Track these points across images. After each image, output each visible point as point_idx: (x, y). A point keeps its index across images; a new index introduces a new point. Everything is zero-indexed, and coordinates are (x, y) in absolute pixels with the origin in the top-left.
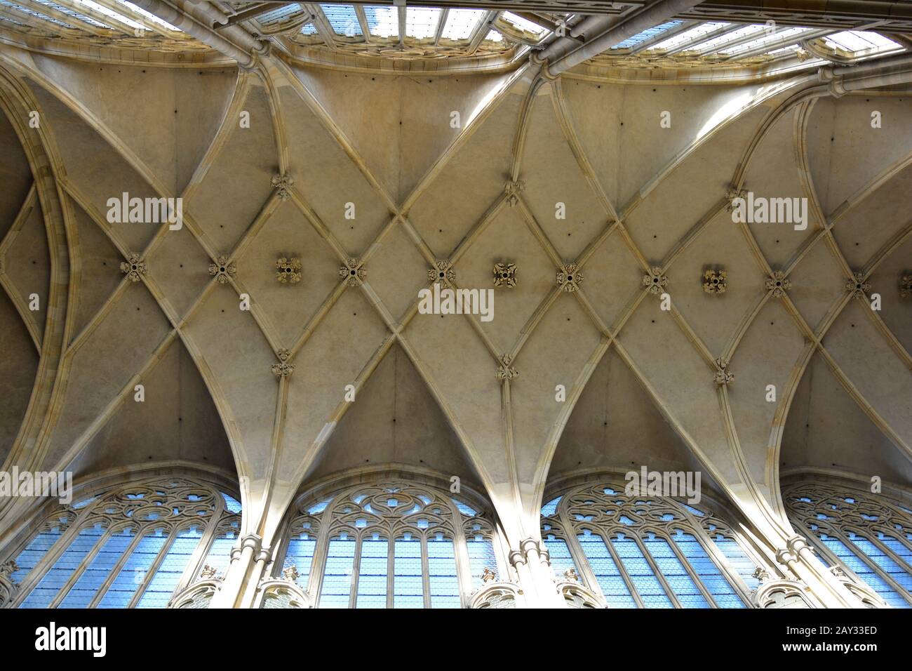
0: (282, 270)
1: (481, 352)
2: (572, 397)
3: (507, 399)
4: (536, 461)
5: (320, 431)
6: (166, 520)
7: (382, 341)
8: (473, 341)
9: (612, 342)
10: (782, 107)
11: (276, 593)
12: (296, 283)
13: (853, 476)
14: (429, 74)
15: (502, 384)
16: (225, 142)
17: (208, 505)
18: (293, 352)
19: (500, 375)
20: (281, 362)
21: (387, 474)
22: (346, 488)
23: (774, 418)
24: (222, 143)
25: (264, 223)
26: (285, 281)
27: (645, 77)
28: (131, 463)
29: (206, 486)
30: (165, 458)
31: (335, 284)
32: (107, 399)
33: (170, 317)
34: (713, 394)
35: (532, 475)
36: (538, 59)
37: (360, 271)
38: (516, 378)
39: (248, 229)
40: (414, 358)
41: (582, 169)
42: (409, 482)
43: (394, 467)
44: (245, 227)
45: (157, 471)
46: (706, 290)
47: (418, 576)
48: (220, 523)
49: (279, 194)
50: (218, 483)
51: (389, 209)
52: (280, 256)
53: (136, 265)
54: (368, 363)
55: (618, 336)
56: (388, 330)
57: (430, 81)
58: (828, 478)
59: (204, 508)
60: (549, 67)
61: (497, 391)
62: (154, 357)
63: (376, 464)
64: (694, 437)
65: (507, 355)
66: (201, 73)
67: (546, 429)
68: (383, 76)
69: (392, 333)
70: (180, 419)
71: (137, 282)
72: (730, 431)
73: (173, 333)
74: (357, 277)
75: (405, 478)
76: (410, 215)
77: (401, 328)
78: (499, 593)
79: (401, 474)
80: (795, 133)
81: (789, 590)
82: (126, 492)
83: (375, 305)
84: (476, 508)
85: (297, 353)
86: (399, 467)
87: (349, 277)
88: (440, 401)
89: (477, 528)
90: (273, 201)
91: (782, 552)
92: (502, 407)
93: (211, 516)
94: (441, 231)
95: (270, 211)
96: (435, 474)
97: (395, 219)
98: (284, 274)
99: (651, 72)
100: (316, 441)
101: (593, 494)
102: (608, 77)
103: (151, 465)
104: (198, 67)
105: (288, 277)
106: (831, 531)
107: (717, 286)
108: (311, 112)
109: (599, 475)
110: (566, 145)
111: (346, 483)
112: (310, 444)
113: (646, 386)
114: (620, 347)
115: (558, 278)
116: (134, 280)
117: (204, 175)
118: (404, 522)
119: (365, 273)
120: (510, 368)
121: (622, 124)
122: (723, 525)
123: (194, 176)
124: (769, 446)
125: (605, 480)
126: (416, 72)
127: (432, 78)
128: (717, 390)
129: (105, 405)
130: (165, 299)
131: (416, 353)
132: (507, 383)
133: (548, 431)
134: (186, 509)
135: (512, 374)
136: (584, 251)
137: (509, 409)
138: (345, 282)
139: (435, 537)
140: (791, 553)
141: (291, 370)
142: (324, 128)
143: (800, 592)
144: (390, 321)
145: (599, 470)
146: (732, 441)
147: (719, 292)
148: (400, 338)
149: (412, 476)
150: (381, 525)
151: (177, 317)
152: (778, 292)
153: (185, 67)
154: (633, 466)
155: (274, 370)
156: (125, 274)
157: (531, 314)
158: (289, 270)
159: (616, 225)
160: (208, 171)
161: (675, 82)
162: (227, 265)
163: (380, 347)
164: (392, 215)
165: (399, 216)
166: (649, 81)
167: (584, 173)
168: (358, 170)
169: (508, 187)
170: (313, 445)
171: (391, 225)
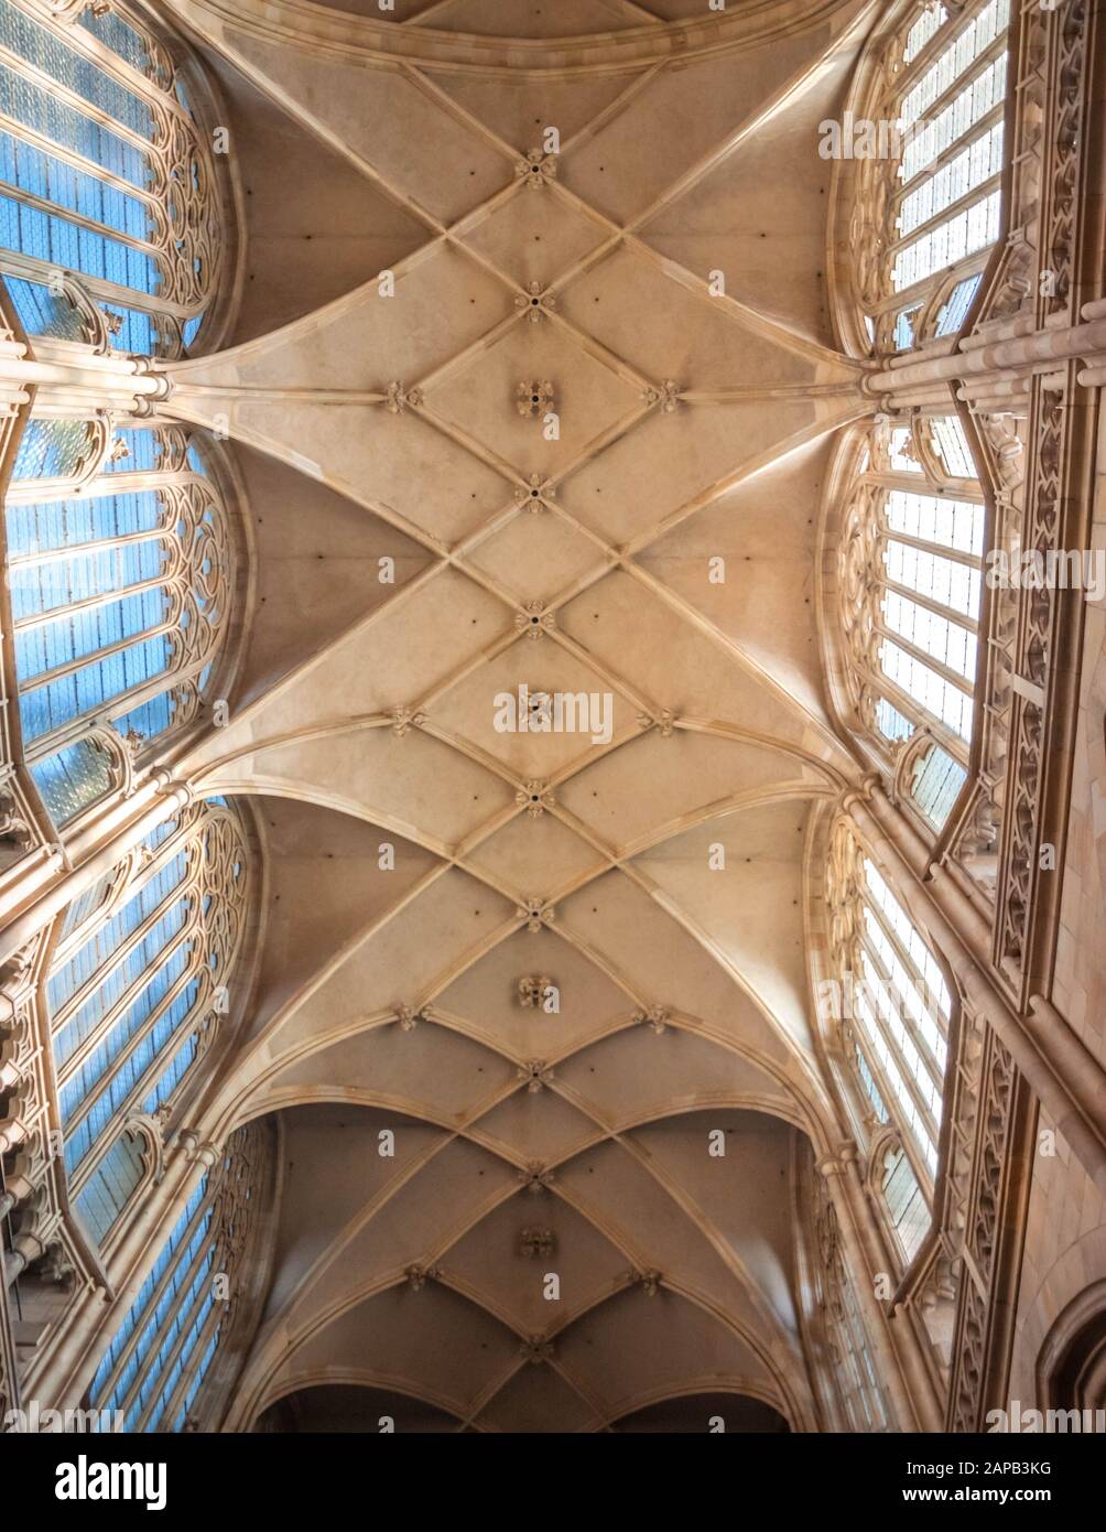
0: (535, 388)
1: (427, 680)
2: (373, 814)
3: (366, 724)
4: (283, 775)
5: (308, 456)
6: (169, 235)
7: (437, 536)
8: (442, 667)
9: (447, 861)
10: (788, 1082)
11: (95, 435)
12: (516, 411)
13: (278, 1192)
14: (817, 599)
15: (385, 713)
16: (726, 313)
17: (191, 294)
18: (420, 409)
19: (400, 712)
20: (405, 393)
21: (243, 550)
22: (221, 494)
23: (356, 1088)
24: (725, 310)
25: (605, 364)
26: (520, 393)
27: (813, 890)
28: (242, 167)
29: (213, 283)
30: (249, 216)
31: (517, 466)
32: (341, 130)
33: (464, 223)
34: (385, 1003)
35: (266, 772)
36: (871, 788)
37: (538, 503)
38: (395, 735)
39: (595, 340)
40: (416, 585)
41: (690, 813)
42: (232, 584)
43: (253, 560)
44: (597, 335)
45: (229, 203)
46: (523, 981)
47: (123, 633)
48: (171, 320)
49: (650, 391)
50: (219, 299)
51: (628, 544)
52: (556, 388)
53: (539, 172)
54: (406, 519)
55: (455, 867)
56: (453, 545)
57: (807, 601)
58: (274, 1158)
59: (186, 287)
60: (860, 802)
61: (373, 707)
62: (406, 201)
63: (256, 533)
64: (326, 985)
65: (427, 719)
66: (819, 275)
67: (325, 782)
68: (814, 535)
69: (450, 552)
70: (309, 237)
71: (514, 173)
72: (336, 1033)
73: (441, 228)
74: (528, 499)
75: (238, 578)
76: (620, 575)
77: (457, 563)
78: (114, 763)
79: (243, 571)
80: (747, 1093)
81: (151, 1158)
82: (201, 162)
83: (488, 525)
84: (207, 690)
85: (416, 414)
86: (253, 568)
87: (528, 488)
88: (358, 629)
89: (184, 699)
90: (639, 379)
91: (196, 1137)
92: (354, 718)
93: (178, 302)
94: (596, 616)
95: (623, 373)
96: (247, 622)
97: (614, 553)
98: (530, 393)
99: (819, 898)
100: (295, 453)
101: (234, 850)
102: (814, 842)
103: (238, 193)
104: (829, 271)
105: (524, 399)
106: (214, 1182)
107: (528, 994)
108: (773, 444)
109: (257, 852)
110: (725, 793)
111: (229, 494)
112: (291, 446)
113: (390, 912)
114: (440, 872)
115: (535, 782)
116: (517, 169)
117: (675, 278)
118: (187, 594)
119: (535, 511)
120: (408, 724)
121: (748, 860)
122: (210, 1037)
123: (672, 262)
124: (320, 1087)
125: (251, 861)
126: (821, 581)
127: (812, 603)
128: (389, 1008)
129: (332, 128)
130: (489, 215)
131: (422, 587)
132: (387, 722)
133: (322, 786)
134: (184, 261)
135: (401, 729)
136: (573, 815)
137: (353, 728)
138: (522, 483)
139: (170, 642)
140: (197, 1149)
141: (394, 409)
142: (747, 459)
143: (150, 1172)
144: (466, 547)
145: (265, 851)
146: (324, 1038)
147: (521, 998)
148: (444, 564)
149: (241, 588)
150: (181, 561)
151: (465, 233)
152: (525, 1076)
153: (828, 253)
154: (274, 897)
155: (394, 385)
156: (525, 154)
157: (482, 746)
158: (536, 399)
159: (613, 859)
160: (680, 285)
161: (808, 930)
162: (542, 308)
163: (429, 535)
164: (618, 548)
165: (617, 558)
166: (808, 895)
167: (685, 815)
168: (684, 502)
169: (666, 715)
170: (288, 449)
171: (606, 547)
